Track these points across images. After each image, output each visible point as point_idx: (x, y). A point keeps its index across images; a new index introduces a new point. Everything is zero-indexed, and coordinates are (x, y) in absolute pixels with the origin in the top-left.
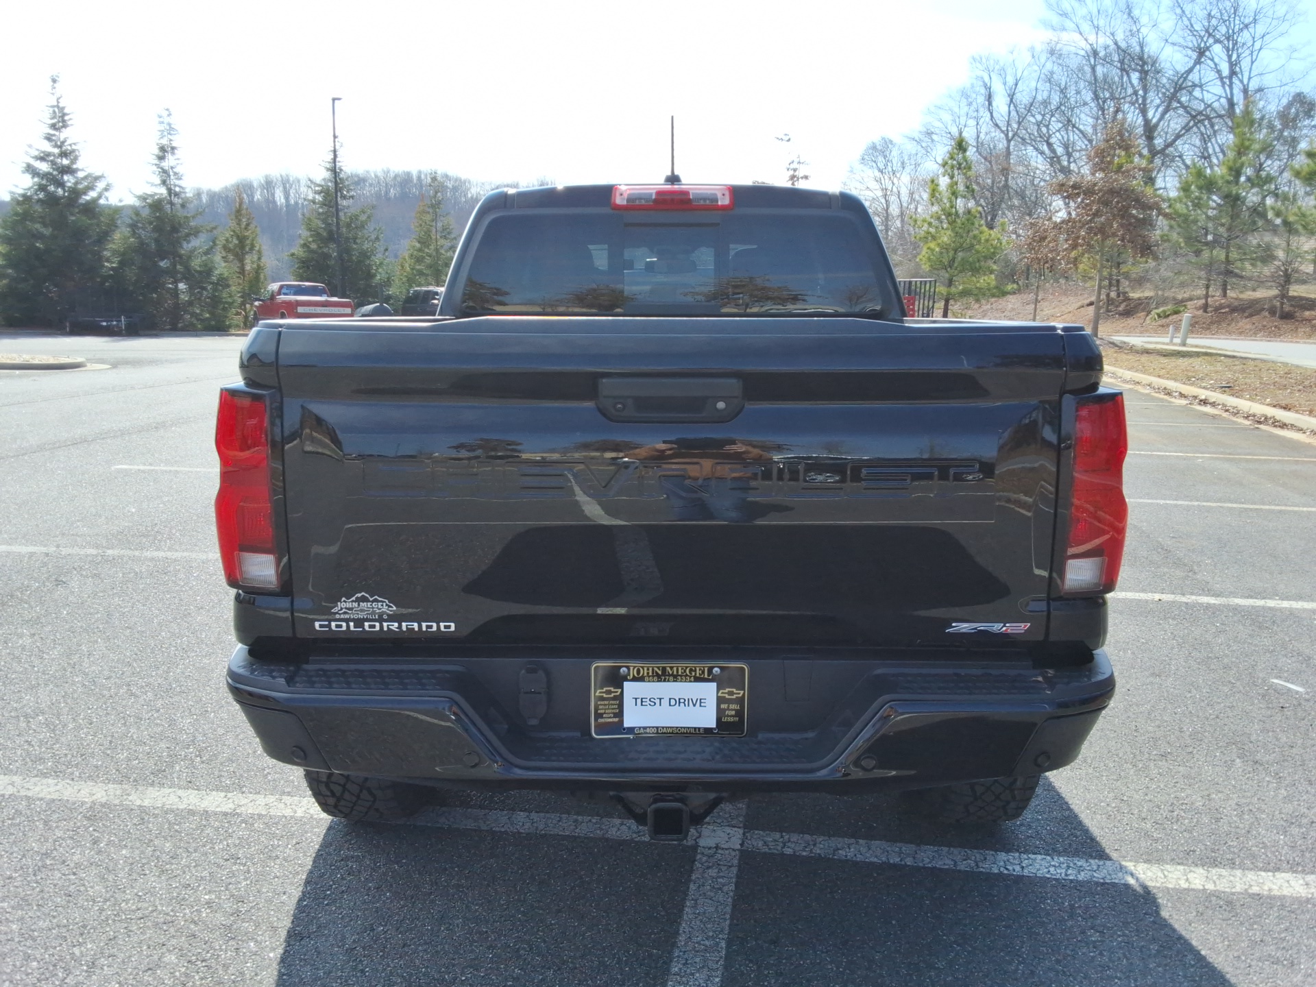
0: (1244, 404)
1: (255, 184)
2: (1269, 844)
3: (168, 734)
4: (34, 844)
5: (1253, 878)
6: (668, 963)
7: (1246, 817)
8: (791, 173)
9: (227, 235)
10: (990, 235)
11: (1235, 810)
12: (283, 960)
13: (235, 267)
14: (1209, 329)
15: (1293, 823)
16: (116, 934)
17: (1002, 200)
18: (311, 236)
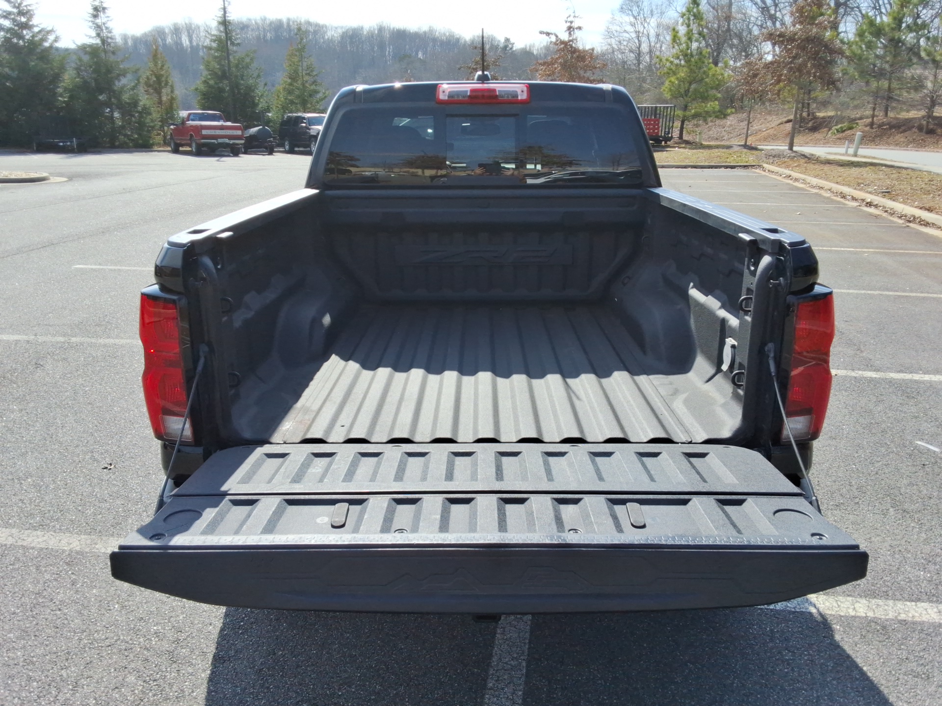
0: (898, 207)
1: (167, 31)
2: (913, 579)
3: (122, 492)
4: (29, 585)
5: (901, 607)
6: (485, 680)
7: (897, 556)
8: (569, 24)
9: (148, 74)
10: (716, 71)
11: (889, 551)
12: (211, 680)
13: (155, 98)
14: (874, 141)
15: (930, 562)
16: (92, 659)
17: (725, 41)
18: (210, 74)
